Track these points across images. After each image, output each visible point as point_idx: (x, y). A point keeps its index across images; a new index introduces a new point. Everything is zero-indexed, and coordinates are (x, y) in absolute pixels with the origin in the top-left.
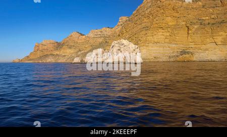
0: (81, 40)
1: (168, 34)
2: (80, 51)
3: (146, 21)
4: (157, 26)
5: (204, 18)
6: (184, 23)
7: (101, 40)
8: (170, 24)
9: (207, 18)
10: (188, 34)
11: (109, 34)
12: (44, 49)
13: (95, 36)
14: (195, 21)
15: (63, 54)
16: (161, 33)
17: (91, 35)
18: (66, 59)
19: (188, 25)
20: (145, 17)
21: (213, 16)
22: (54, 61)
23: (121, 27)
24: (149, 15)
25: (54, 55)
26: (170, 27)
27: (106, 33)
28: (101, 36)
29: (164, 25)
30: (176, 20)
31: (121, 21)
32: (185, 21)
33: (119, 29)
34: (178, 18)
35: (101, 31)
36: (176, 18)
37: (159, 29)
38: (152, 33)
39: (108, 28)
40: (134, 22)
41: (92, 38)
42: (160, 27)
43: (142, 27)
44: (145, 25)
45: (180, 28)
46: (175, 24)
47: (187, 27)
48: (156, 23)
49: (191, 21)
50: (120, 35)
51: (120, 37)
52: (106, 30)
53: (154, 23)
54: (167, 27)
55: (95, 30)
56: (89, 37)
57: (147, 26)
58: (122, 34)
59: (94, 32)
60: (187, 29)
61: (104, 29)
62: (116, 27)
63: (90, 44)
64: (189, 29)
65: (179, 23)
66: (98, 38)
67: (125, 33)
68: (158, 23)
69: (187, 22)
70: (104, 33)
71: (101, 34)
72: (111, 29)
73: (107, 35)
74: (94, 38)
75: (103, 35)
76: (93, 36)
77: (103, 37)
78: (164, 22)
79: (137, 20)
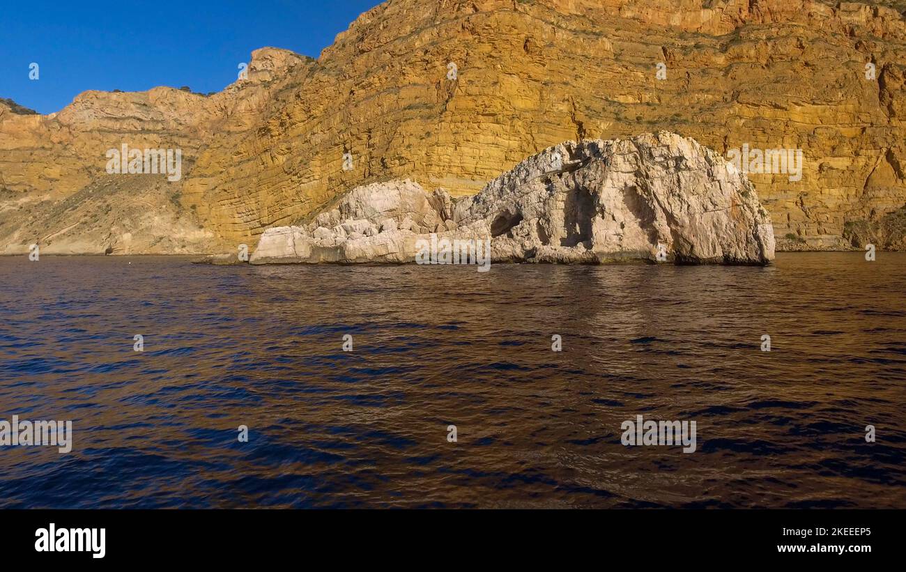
1: (514, 144)
3: (417, 79)
4: (472, 105)
5: (621, 99)
6: (564, 108)
8: (520, 104)
9: (630, 99)
11: (194, 121)
13: (111, 124)
14: (597, 105)
16: (491, 138)
17: (82, 113)
19: (580, 117)
20: (413, 64)
21: (647, 97)
23: (263, 94)
24: (428, 57)
26: (520, 115)
27: (176, 115)
28: (146, 127)
29: (500, 108)
30: (539, 93)
31: (261, 65)
32: (568, 100)
33: (255, 100)
34: (544, 84)
35: (144, 105)
36: (536, 83)
37: (480, 117)
38: (454, 131)
39: (187, 94)
40: (350, 77)
41: (91, 131)
42: (484, 113)
43: (403, 104)
44: (416, 98)
45: (554, 124)
46: (536, 108)
47: (575, 125)
48: (469, 95)
49: (587, 103)
50: (269, 130)
51: (272, 136)
52: (171, 101)
53: (459, 90)
54: (510, 113)
55: (105, 94)
56: (69, 126)
57: (423, 100)
58: (282, 124)
59: (103, 102)
60: (575, 130)
61: (158, 93)
62: (231, 91)
63: (80, 164)
64: (585, 133)
65: (550, 107)
66: (125, 133)
67: (302, 124)
68: (476, 96)
69: (577, 105)
70: (162, 114)
71: (144, 119)
72: (201, 98)
73: (180, 124)
74: (99, 131)
75: (158, 122)
76: (92, 123)
77: (155, 132)
78: (498, 94)
79: (368, 72)
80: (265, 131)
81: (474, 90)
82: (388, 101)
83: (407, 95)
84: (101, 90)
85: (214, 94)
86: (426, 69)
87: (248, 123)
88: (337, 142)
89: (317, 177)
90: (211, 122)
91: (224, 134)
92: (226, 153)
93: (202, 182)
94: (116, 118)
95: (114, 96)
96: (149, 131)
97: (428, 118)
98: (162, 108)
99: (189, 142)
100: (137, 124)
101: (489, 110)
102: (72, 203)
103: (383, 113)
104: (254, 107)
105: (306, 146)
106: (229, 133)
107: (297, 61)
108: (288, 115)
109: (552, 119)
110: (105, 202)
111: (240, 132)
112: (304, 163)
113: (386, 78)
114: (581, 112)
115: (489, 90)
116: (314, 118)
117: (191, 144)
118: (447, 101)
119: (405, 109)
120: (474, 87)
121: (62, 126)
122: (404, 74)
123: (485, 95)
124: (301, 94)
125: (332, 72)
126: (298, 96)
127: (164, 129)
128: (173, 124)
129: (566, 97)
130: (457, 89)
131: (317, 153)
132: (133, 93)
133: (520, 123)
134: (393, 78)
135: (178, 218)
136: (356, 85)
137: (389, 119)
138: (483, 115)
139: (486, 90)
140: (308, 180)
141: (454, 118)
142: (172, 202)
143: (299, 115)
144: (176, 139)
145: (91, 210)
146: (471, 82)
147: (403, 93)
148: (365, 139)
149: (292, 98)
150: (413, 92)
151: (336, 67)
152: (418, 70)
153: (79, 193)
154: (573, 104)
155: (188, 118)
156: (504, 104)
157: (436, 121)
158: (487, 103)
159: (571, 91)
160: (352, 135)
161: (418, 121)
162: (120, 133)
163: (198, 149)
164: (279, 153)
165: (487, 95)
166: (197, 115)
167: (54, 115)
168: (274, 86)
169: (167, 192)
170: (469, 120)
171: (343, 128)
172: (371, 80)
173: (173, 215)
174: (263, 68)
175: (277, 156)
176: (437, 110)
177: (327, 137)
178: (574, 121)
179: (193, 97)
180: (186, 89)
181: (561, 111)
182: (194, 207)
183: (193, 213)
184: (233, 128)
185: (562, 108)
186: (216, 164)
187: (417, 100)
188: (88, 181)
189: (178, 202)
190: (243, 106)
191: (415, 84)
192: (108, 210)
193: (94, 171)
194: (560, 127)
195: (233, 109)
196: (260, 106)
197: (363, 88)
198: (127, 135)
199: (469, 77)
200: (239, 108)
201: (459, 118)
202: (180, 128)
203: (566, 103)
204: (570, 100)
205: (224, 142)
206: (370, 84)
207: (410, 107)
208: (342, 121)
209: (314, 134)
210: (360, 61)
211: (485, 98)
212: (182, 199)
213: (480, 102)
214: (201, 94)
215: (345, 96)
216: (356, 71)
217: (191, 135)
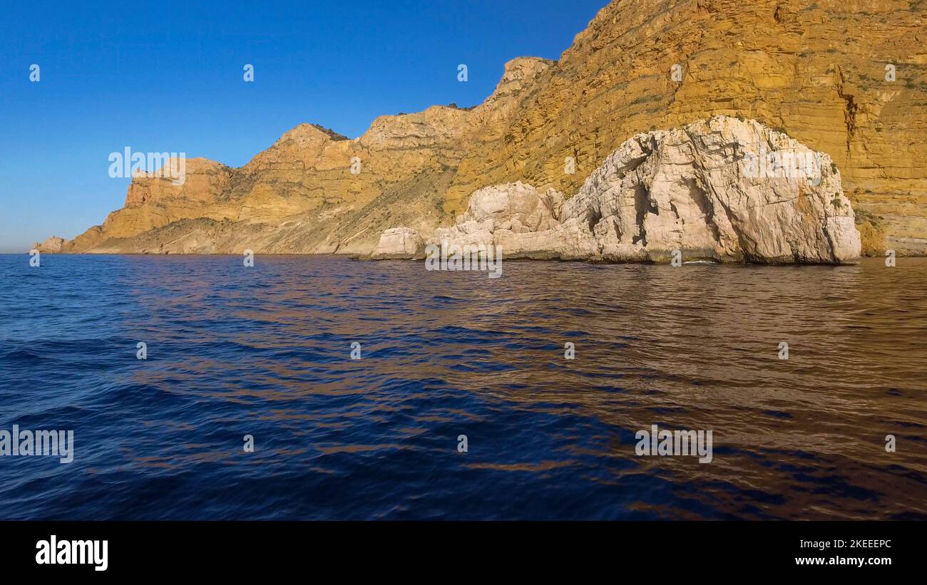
0: (332, 158)
2: (327, 204)
3: (647, 71)
4: (704, 91)
5: (920, 60)
6: (828, 81)
7: (419, 160)
8: (766, 83)
10: (851, 128)
11: (458, 134)
12: (172, 199)
13: (396, 143)
15: (254, 221)
17: (377, 136)
18: (267, 242)
19: (851, 89)
20: (643, 56)
22: (213, 250)
23: (513, 103)
24: (659, 45)
25: (213, 223)
26: (766, 97)
27: (444, 130)
28: (422, 143)
29: (738, 90)
30: (792, 67)
31: (512, 75)
32: (833, 71)
33: (506, 110)
34: (800, 56)
35: (422, 124)
36: (790, 57)
37: (714, 104)
38: (683, 122)
39: (453, 110)
40: (583, 77)
41: (382, 151)
42: (718, 98)
43: (631, 98)
44: (645, 90)
45: (813, 101)
46: (789, 85)
47: (843, 100)
48: (701, 81)
49: (860, 71)
50: (513, 137)
51: (516, 143)
52: (441, 118)
53: (690, 76)
54: (751, 95)
55: (392, 118)
56: (368, 147)
57: (653, 92)
58: (524, 131)
59: (391, 125)
60: (842, 105)
61: (433, 112)
62: (489, 103)
63: (374, 178)
64: (856, 108)
65: (808, 82)
66: (406, 149)
67: (540, 128)
68: (709, 80)
69: (846, 76)
70: (434, 130)
71: (420, 136)
72: (465, 112)
73: (448, 138)
74: (388, 149)
75: (431, 137)
76: (384, 143)
77: (429, 147)
78: (736, 75)
79: (600, 70)
80: (509, 138)
81: (706, 74)
82: (616, 97)
83: (635, 89)
84: (390, 114)
85: (475, 107)
86: (657, 59)
87: (500, 131)
88: (568, 144)
89: (550, 180)
90: (473, 133)
91: (479, 144)
92: (480, 162)
93: (459, 189)
94: (400, 138)
95: (399, 119)
96: (424, 146)
97: (656, 110)
98: (434, 125)
99: (454, 154)
100: (415, 141)
101: (724, 95)
102: (364, 213)
103: (610, 111)
104: (506, 116)
105: (542, 149)
106: (484, 142)
107: (545, 67)
108: (528, 121)
109: (811, 97)
110: (387, 209)
111: (493, 141)
112: (539, 167)
113: (617, 74)
114: (851, 82)
115: (726, 73)
116: (551, 121)
117: (456, 155)
118: (676, 91)
119: (632, 103)
120: (707, 71)
121: (363, 147)
122: (633, 67)
123: (720, 78)
124: (539, 99)
125: (567, 74)
126: (537, 102)
127: (435, 143)
128: (442, 139)
129: (832, 66)
130: (688, 75)
131: (551, 156)
132: (413, 114)
133: (764, 105)
134: (623, 73)
135: (440, 222)
136: (587, 85)
137: (615, 116)
138: (716, 101)
139: (721, 73)
140: (543, 183)
141: (682, 109)
142: (436, 208)
143: (538, 121)
144: (443, 152)
145: (377, 217)
146: (704, 66)
147: (631, 87)
148: (593, 139)
149: (532, 105)
150: (642, 84)
151: (572, 68)
152: (649, 61)
153: (372, 203)
154: (841, 75)
155: (454, 132)
156: (744, 86)
157: (662, 113)
158: (722, 87)
159: (838, 60)
160: (582, 136)
161: (642, 115)
162: (403, 150)
163: (461, 159)
164: (519, 159)
165: (723, 78)
166: (461, 128)
167: (358, 139)
168: (522, 94)
169: (434, 200)
170: (700, 109)
171: (574, 130)
172: (601, 78)
173: (437, 220)
174: (514, 78)
175: (518, 161)
176: (665, 101)
177: (559, 139)
178: (841, 95)
179: (458, 112)
180: (454, 106)
181: (823, 86)
182: (453, 212)
183: (452, 218)
184: (488, 138)
185: (823, 82)
186: (472, 172)
187: (646, 93)
188: (378, 192)
189: (441, 208)
190: (496, 116)
191: (644, 76)
192: (389, 215)
193: (383, 184)
194: (821, 104)
195: (488, 120)
196: (510, 115)
197: (594, 86)
198: (407, 151)
199: (702, 61)
200: (492, 119)
201: (688, 107)
202: (448, 141)
203: (831, 74)
204: (837, 70)
205: (479, 151)
206: (600, 82)
207: (637, 102)
208: (573, 122)
209: (548, 138)
210: (592, 60)
211: (720, 82)
212: (444, 206)
213: (713, 87)
214: (466, 109)
215: (578, 97)
216: (588, 71)
217: (456, 147)
